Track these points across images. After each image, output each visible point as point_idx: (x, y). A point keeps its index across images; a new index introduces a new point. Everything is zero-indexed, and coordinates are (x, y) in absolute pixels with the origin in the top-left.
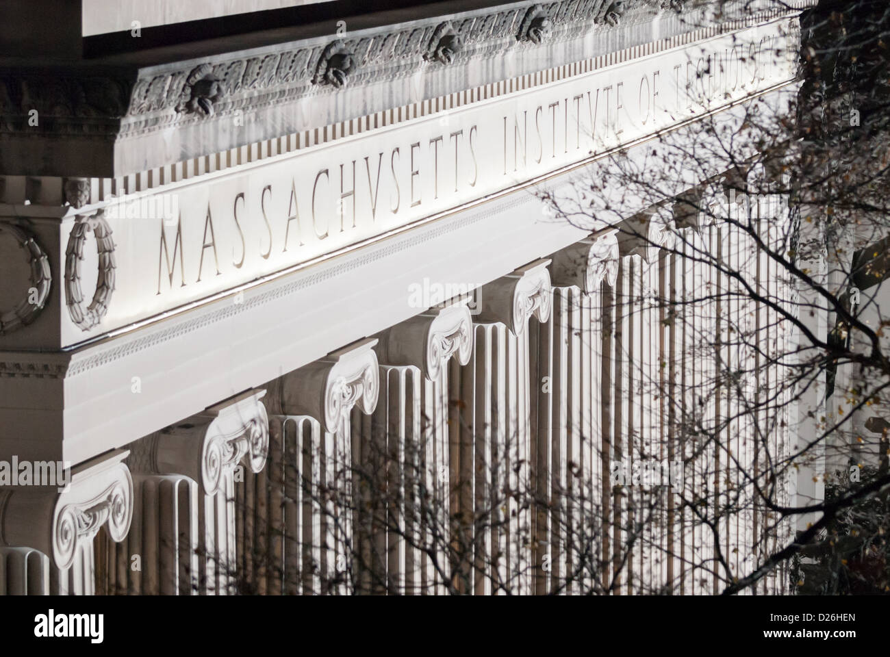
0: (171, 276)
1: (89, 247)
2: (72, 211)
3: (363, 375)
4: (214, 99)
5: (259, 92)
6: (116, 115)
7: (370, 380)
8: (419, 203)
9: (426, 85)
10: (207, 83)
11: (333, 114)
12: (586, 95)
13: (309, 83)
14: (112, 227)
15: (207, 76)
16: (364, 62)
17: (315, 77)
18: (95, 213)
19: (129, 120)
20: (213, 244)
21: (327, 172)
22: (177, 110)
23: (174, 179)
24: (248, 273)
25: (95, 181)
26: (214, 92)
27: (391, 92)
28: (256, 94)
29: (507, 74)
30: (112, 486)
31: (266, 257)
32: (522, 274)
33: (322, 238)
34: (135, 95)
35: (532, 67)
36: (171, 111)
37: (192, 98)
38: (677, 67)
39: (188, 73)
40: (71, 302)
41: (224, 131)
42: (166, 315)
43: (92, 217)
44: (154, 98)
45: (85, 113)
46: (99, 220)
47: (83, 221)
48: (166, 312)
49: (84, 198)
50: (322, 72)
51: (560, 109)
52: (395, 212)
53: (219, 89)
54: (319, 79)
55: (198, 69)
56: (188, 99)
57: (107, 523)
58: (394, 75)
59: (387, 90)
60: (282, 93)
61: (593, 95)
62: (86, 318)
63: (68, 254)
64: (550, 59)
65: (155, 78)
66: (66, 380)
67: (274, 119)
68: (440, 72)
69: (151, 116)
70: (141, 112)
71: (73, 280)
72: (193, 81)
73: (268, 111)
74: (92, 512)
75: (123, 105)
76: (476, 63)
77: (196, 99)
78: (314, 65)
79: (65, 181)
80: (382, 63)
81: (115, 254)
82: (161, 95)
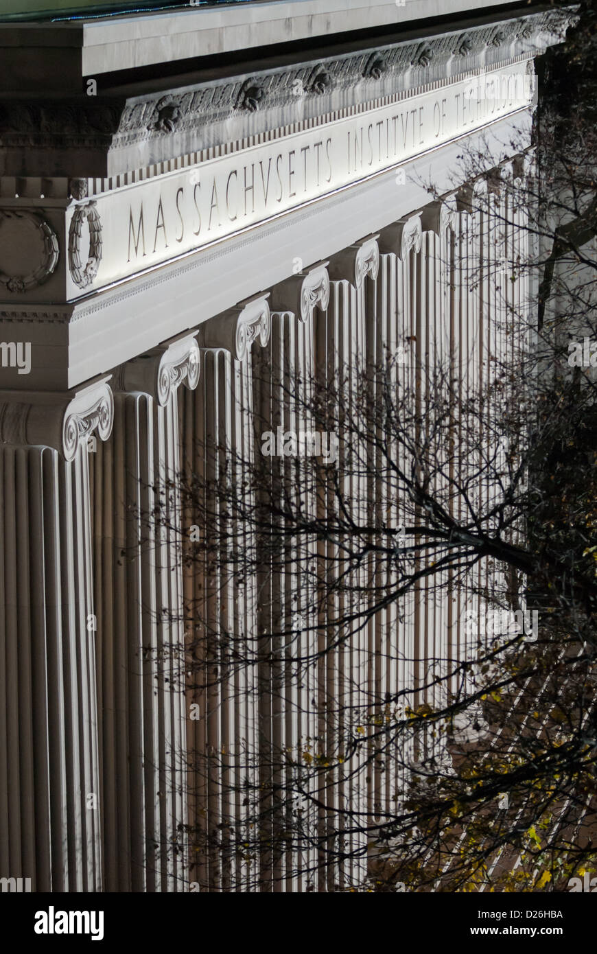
0: (136, 248)
1: (84, 228)
2: (75, 202)
3: (260, 318)
4: (175, 121)
5: (201, 115)
6: (111, 132)
7: (265, 322)
8: (294, 194)
9: (305, 110)
10: (170, 109)
11: (246, 131)
12: (400, 117)
13: (232, 108)
14: (100, 213)
15: (171, 103)
16: (267, 93)
17: (236, 104)
18: (88, 203)
19: (118, 136)
20: (163, 225)
21: (235, 172)
22: (148, 128)
23: (141, 179)
24: (185, 245)
25: (91, 180)
26: (175, 115)
27: (283, 115)
28: (198, 116)
29: (356, 102)
30: (100, 400)
31: (197, 234)
32: (361, 245)
33: (233, 220)
34: (123, 118)
35: (371, 97)
36: (145, 129)
37: (160, 120)
38: (457, 96)
39: (157, 102)
40: (73, 268)
41: (177, 143)
42: (134, 277)
43: (86, 206)
44: (134, 120)
45: (86, 131)
46: (91, 209)
47: (81, 209)
48: (134, 274)
49: (83, 193)
50: (241, 100)
51: (384, 126)
52: (279, 201)
53: (179, 113)
54: (239, 105)
55: (164, 98)
56: (157, 120)
57: (97, 428)
58: (285, 103)
59: (280, 113)
60: (215, 115)
61: (404, 116)
62: (83, 279)
63: (71, 234)
64: (383, 91)
65: (136, 106)
66: (70, 325)
67: (209, 134)
68: (314, 100)
69: (132, 133)
70: (126, 130)
71: (75, 252)
72: (160, 107)
73: (205, 129)
74: (88, 419)
75: (115, 125)
76: (336, 93)
77: (163, 121)
78: (236, 95)
79: (70, 181)
80: (278, 93)
81: (101, 232)
82: (139, 118)
